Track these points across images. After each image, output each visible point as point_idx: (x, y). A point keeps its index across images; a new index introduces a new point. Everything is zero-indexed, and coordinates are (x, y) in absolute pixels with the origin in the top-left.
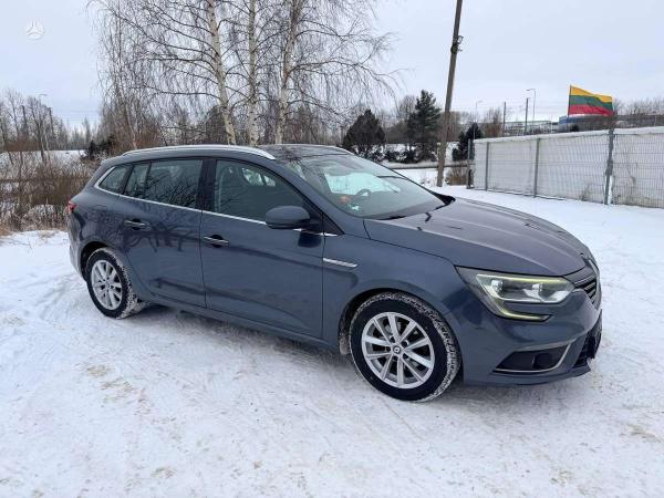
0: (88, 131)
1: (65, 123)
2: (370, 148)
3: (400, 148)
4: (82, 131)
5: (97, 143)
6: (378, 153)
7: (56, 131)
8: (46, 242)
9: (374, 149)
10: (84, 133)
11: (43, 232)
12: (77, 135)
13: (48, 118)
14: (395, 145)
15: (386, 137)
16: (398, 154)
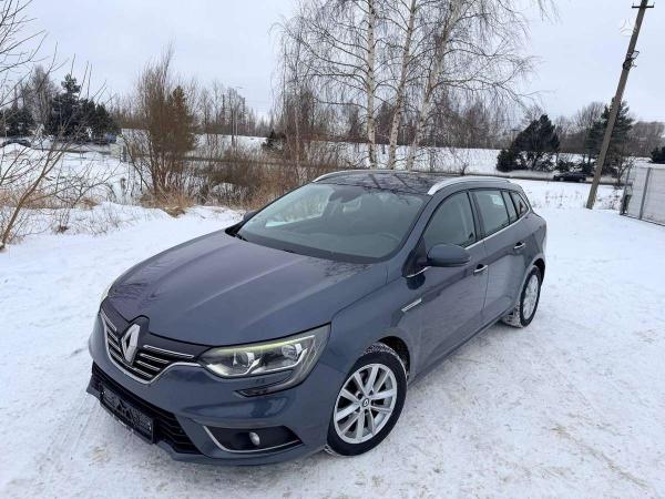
0: (272, 121)
1: (255, 112)
2: (540, 156)
3: (576, 159)
4: (267, 120)
5: (276, 132)
6: (548, 162)
7: (247, 118)
8: (217, 217)
9: (545, 157)
10: (269, 121)
11: (217, 208)
12: (262, 124)
13: (241, 107)
14: (570, 155)
15: (562, 146)
16: (572, 165)
